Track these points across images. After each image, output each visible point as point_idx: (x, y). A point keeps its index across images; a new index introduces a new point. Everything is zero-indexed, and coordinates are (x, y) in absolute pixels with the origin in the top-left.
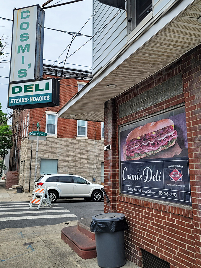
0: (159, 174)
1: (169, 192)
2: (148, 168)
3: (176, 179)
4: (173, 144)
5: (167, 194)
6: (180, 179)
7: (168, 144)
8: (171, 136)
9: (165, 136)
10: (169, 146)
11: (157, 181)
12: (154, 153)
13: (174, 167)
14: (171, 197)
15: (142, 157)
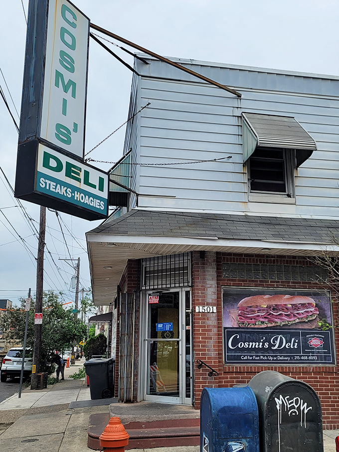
0: (295, 342)
1: (308, 356)
2: (280, 336)
3: (316, 345)
4: (314, 318)
5: (306, 358)
6: (321, 345)
7: (307, 317)
8: (311, 311)
9: (304, 311)
10: (308, 319)
11: (292, 347)
12: (289, 323)
13: (315, 337)
14: (311, 360)
15: (269, 325)
